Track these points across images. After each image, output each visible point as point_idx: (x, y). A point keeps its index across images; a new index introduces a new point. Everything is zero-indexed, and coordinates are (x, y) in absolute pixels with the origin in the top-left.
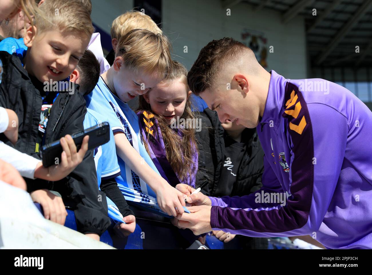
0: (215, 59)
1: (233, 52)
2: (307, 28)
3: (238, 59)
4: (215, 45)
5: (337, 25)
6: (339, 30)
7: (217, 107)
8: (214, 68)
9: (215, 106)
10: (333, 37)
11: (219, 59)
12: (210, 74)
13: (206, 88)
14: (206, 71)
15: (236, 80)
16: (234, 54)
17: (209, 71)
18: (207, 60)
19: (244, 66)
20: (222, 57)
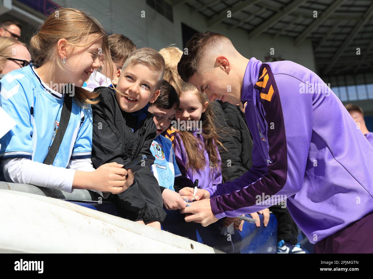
0: (199, 47)
1: (213, 40)
2: (314, 48)
3: (218, 45)
4: (198, 36)
5: (337, 43)
6: (339, 47)
7: (206, 88)
8: (199, 54)
9: (204, 88)
10: (334, 53)
11: (202, 46)
12: (196, 60)
13: (194, 72)
14: (192, 58)
15: (219, 61)
16: (214, 41)
17: (196, 58)
18: (193, 49)
19: (223, 50)
20: (205, 44)
